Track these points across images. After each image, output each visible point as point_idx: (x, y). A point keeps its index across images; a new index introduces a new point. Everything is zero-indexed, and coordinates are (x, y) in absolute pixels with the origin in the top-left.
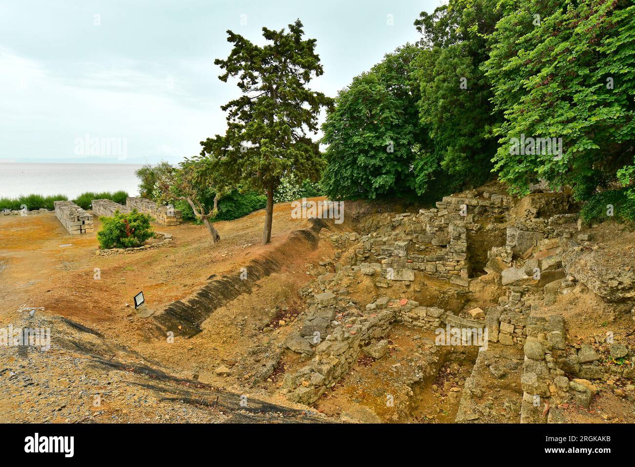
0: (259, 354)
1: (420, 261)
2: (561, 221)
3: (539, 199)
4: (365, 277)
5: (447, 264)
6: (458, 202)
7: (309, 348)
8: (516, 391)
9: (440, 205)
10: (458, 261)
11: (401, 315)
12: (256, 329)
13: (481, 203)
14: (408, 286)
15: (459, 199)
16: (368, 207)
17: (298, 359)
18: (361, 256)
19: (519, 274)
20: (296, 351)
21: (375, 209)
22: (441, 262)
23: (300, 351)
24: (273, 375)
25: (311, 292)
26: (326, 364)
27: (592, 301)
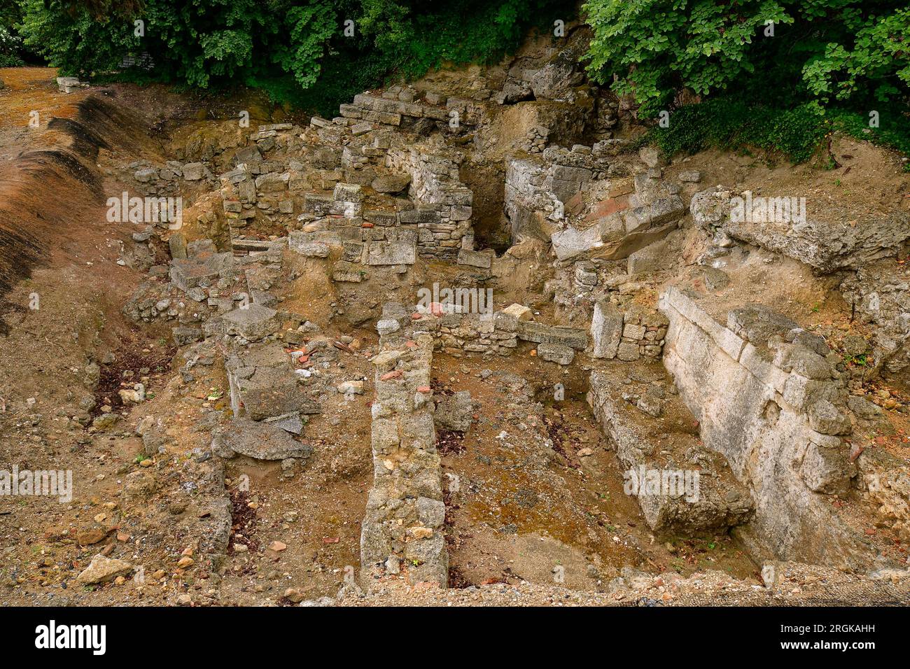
0: (164, 491)
1: (388, 223)
2: (614, 151)
3: (548, 111)
4: (310, 264)
5: (438, 227)
6: (386, 106)
7: (294, 445)
8: (686, 432)
9: (348, 110)
10: (457, 222)
11: (439, 334)
12: (76, 427)
13: (429, 113)
14: (402, 276)
15: (387, 102)
16: (183, 103)
17: (274, 474)
18: (236, 216)
19: (587, 241)
20: (269, 458)
21: (203, 111)
22: (427, 225)
23: (278, 456)
24: (237, 531)
25: (166, 310)
26: (418, 472)
27: (795, 276)
